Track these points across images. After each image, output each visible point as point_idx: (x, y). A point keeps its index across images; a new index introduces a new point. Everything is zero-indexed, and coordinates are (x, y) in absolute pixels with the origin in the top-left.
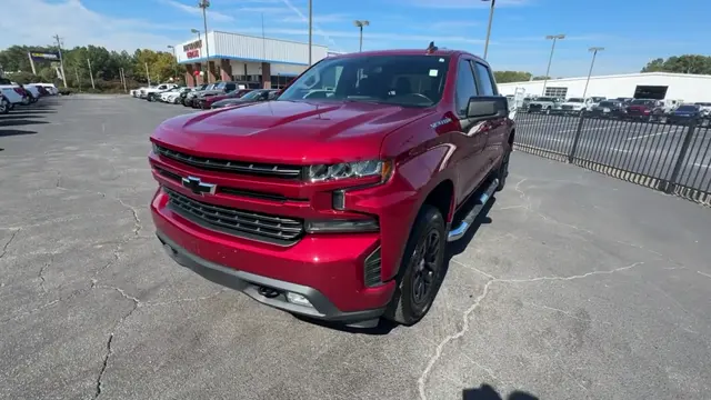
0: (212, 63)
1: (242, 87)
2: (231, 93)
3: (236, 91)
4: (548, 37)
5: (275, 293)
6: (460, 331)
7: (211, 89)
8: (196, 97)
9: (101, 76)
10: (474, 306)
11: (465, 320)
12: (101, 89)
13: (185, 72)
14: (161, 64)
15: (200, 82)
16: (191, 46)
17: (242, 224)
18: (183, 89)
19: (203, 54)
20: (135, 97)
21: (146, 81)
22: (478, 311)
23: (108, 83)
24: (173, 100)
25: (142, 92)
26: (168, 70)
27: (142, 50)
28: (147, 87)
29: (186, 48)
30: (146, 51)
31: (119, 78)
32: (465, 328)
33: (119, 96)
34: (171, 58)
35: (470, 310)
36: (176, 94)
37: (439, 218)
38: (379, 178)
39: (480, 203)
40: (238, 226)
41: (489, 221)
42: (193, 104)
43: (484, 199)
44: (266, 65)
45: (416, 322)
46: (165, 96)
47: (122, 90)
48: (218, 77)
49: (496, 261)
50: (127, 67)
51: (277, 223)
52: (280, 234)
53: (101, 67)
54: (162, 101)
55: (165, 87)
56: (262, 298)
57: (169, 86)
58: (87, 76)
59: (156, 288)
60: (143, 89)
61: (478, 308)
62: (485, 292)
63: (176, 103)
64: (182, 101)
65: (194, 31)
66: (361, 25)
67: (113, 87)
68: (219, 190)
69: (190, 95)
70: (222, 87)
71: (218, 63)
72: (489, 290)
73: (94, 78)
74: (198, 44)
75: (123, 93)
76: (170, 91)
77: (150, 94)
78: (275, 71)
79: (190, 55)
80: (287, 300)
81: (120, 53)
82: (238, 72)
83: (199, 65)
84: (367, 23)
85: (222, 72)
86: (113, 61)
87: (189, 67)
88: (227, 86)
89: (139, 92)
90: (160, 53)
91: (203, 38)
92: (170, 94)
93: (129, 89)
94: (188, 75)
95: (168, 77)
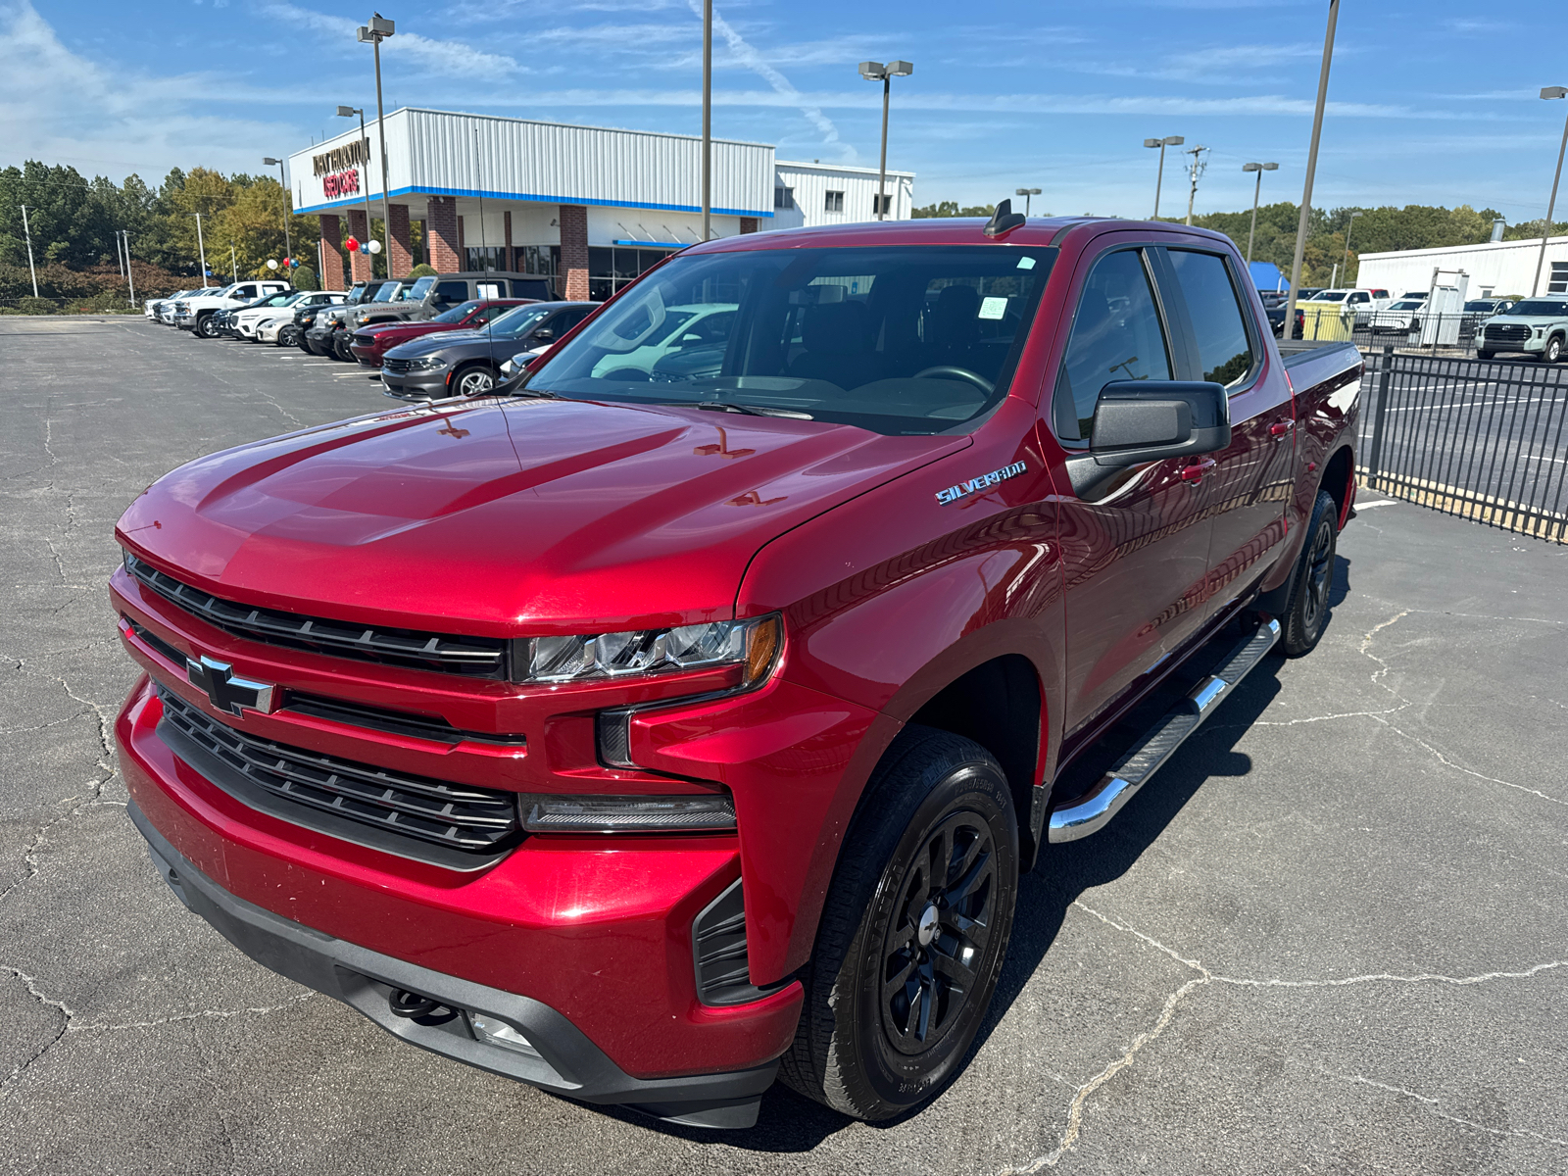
0: (398, 212)
1: (490, 292)
2: (455, 310)
3: (468, 308)
4: (1546, 94)
5: (442, 1011)
6: (1045, 1150)
7: (391, 295)
8: (341, 324)
9: (59, 257)
10: (1113, 1068)
11: (1074, 1114)
12: (57, 298)
13: (316, 239)
14: (246, 213)
15: (361, 272)
16: (338, 157)
17: (349, 801)
18: (306, 297)
19: (371, 182)
20: (159, 321)
21: (195, 271)
22: (1125, 1084)
23: (81, 279)
24: (272, 334)
25: (180, 308)
26: (264, 234)
27: (187, 170)
28: (196, 289)
29: (320, 165)
30: (200, 174)
31: (114, 261)
32: (1068, 1139)
33: (113, 319)
34: (274, 194)
35: (1098, 1079)
36: (282, 314)
37: (984, 775)
38: (734, 672)
39: (1193, 710)
40: (337, 804)
41: (1242, 766)
42: (332, 347)
43: (1212, 694)
44: (572, 214)
45: (910, 1114)
46: (249, 320)
47: (121, 300)
48: (420, 255)
49: (1228, 911)
50: (139, 227)
51: (441, 801)
52: (451, 834)
53: (60, 231)
54: (240, 338)
55: (250, 292)
56: (403, 1026)
57: (264, 289)
58: (20, 257)
59: (129, 973)
60: (181, 297)
61: (1126, 1074)
62: (1164, 1020)
63: (281, 342)
64: (298, 335)
65: (346, 111)
66: (884, 76)
67: (96, 290)
68: (281, 699)
69: (323, 320)
70: (426, 289)
71: (418, 210)
72: (1178, 1012)
73: (40, 262)
74: (359, 152)
75: (124, 308)
76: (265, 303)
77: (205, 314)
78: (602, 232)
79: (333, 187)
80: (473, 1035)
81: (120, 185)
82: (484, 236)
83: (358, 216)
84: (906, 68)
85: (433, 238)
86: (98, 208)
87: (329, 224)
88: (440, 288)
89: (169, 304)
90: (243, 181)
91: (372, 132)
92: (263, 312)
93: (142, 295)
94: (323, 246)
95: (263, 254)
